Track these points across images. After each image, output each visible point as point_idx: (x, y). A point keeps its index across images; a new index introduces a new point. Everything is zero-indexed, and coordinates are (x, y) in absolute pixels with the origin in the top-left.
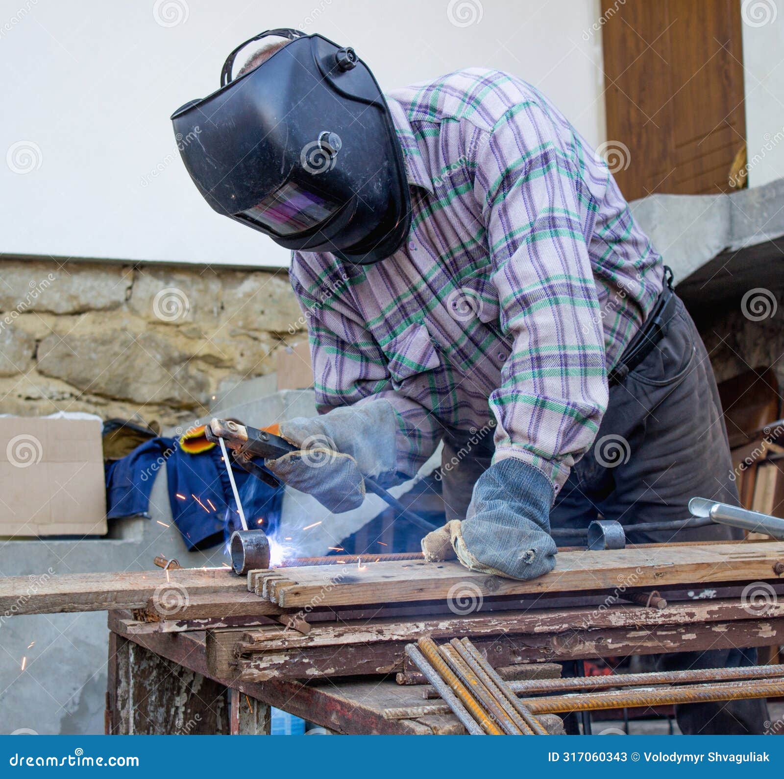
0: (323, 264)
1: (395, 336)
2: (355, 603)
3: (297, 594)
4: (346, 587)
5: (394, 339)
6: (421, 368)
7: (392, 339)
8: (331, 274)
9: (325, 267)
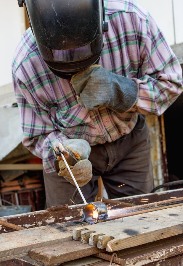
0: (35, 72)
1: (70, 107)
2: (139, 245)
3: (117, 244)
4: (136, 237)
5: (70, 109)
6: (83, 122)
7: (68, 108)
8: (38, 78)
9: (36, 74)
